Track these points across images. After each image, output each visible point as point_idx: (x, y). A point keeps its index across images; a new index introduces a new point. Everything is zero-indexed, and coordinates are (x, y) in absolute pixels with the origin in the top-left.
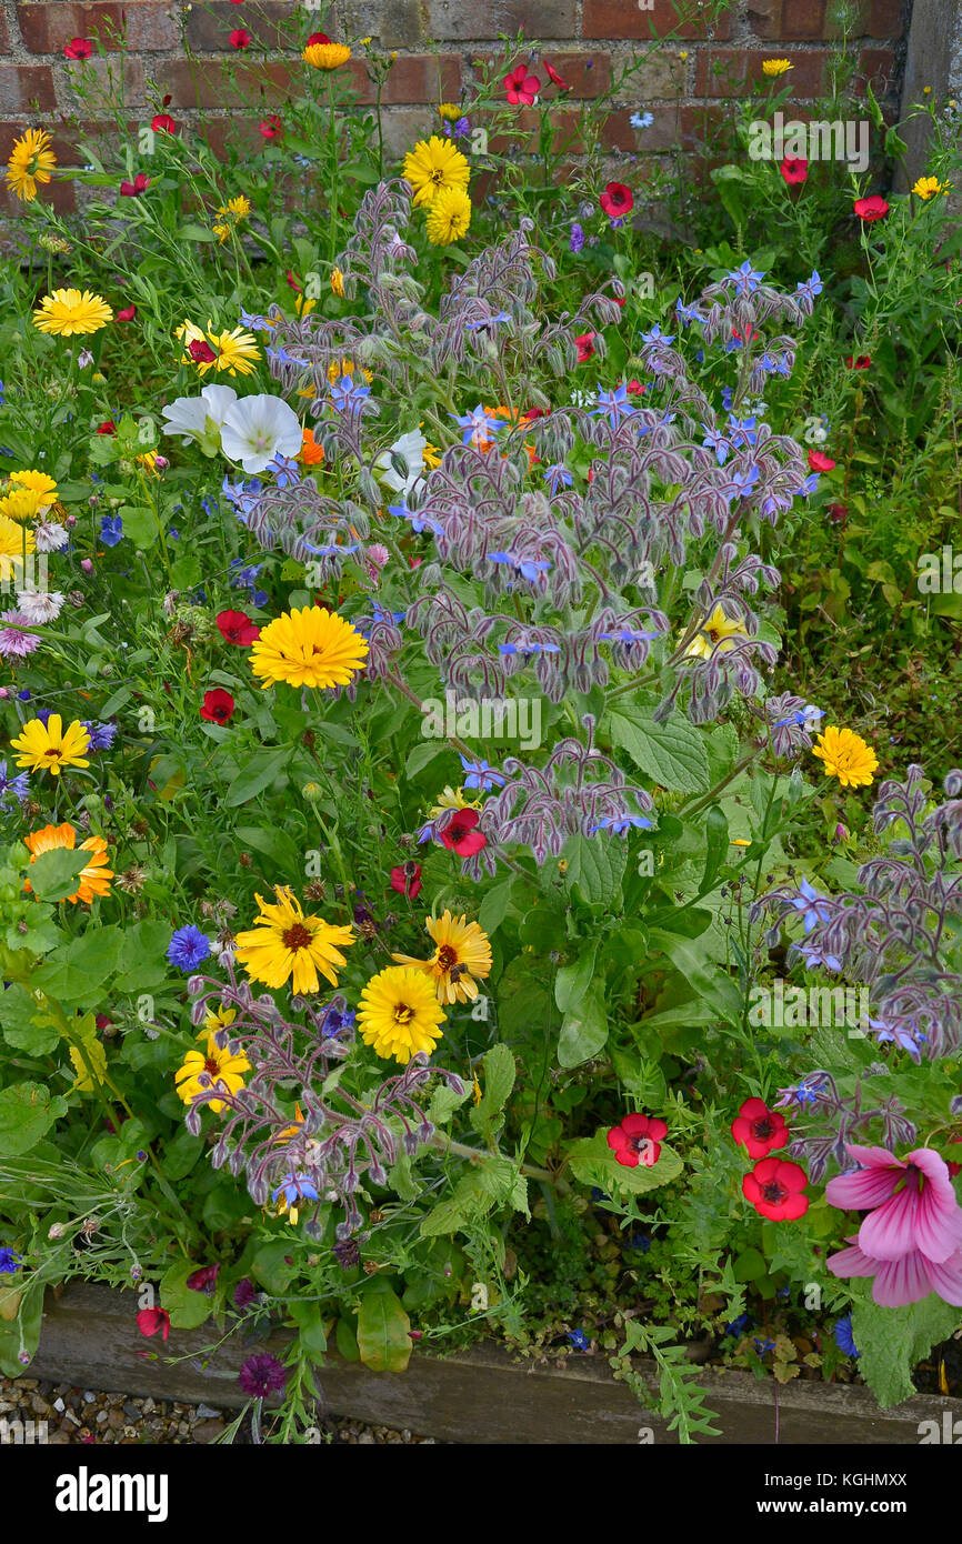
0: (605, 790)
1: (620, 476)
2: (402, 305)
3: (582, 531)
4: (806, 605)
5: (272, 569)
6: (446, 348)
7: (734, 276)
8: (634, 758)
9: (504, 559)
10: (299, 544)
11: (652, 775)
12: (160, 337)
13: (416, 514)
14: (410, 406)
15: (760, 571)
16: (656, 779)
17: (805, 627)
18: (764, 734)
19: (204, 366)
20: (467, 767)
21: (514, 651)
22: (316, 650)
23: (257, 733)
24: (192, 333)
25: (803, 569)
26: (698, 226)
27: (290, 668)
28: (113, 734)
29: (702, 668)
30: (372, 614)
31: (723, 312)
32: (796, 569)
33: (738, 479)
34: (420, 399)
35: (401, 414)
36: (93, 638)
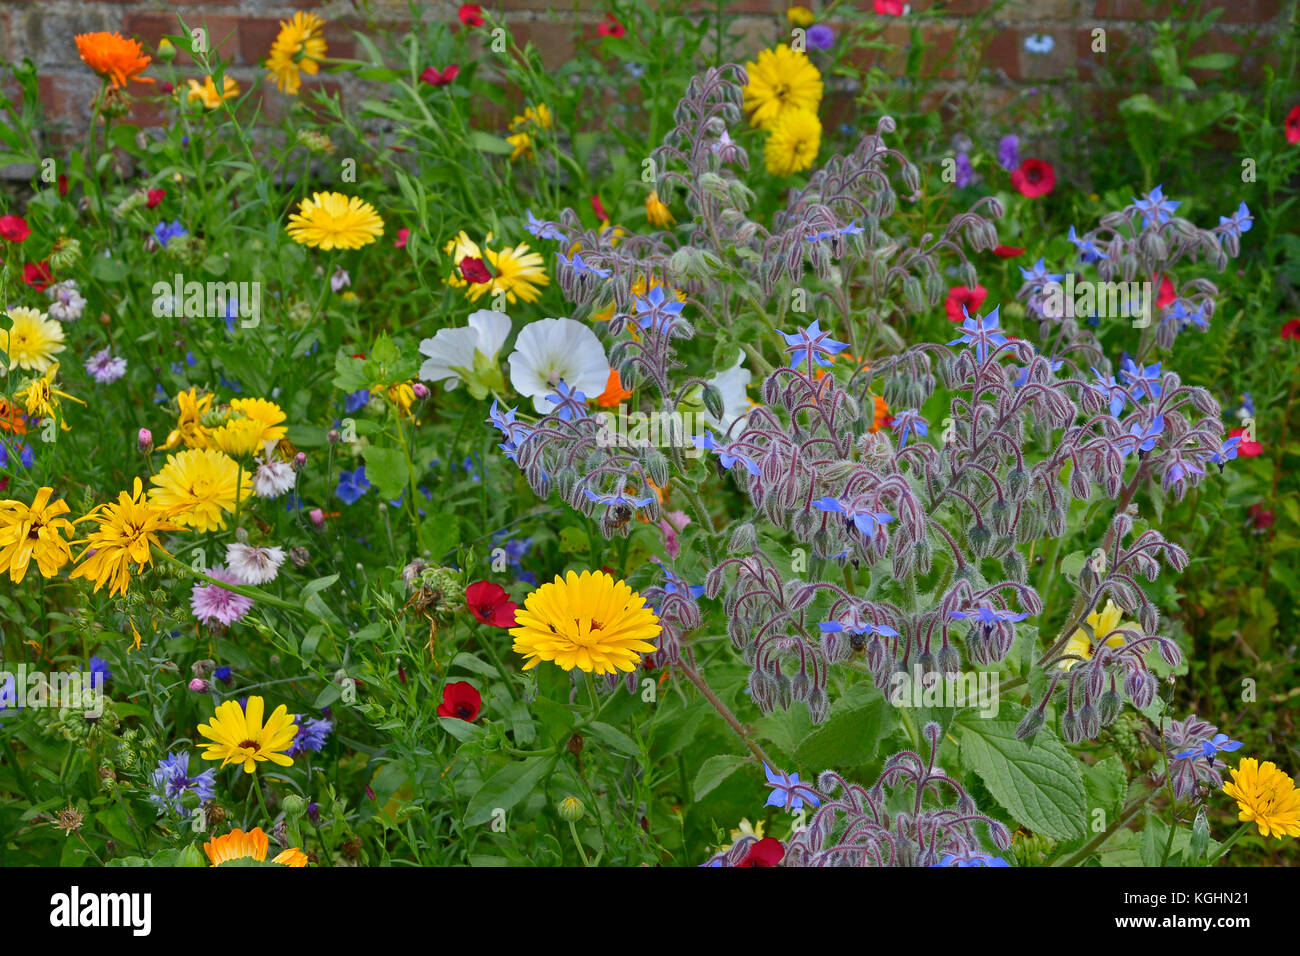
0: (948, 818)
1: (986, 416)
2: (726, 217)
3: (934, 484)
4: (1218, 632)
5: (544, 547)
6: (780, 264)
7: (1141, 205)
8: (990, 789)
9: (834, 506)
10: (579, 489)
11: (1011, 812)
12: (426, 250)
13: (725, 448)
14: (729, 339)
15: (1162, 551)
16: (1017, 817)
17: (1217, 660)
18: (1160, 770)
19: (478, 289)
20: (772, 780)
21: (839, 630)
22: (594, 626)
23: (510, 735)
24: (465, 248)
25: (1216, 586)
26: (1094, 169)
27: (561, 647)
28: (327, 732)
29: (1082, 671)
30: (663, 585)
31: (1125, 247)
32: (1206, 586)
33: (1136, 430)
34: (743, 329)
35: (717, 347)
36: (314, 604)
